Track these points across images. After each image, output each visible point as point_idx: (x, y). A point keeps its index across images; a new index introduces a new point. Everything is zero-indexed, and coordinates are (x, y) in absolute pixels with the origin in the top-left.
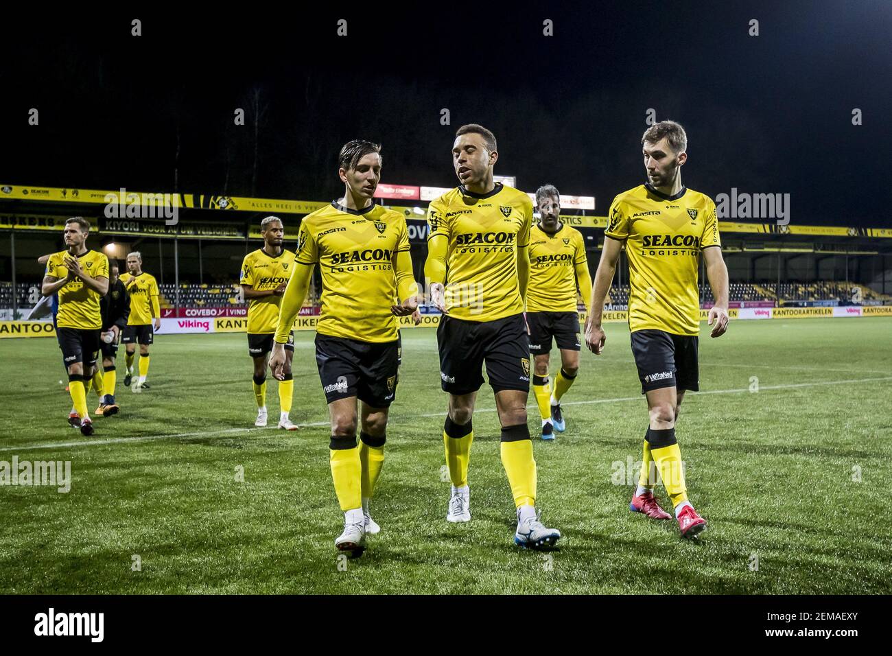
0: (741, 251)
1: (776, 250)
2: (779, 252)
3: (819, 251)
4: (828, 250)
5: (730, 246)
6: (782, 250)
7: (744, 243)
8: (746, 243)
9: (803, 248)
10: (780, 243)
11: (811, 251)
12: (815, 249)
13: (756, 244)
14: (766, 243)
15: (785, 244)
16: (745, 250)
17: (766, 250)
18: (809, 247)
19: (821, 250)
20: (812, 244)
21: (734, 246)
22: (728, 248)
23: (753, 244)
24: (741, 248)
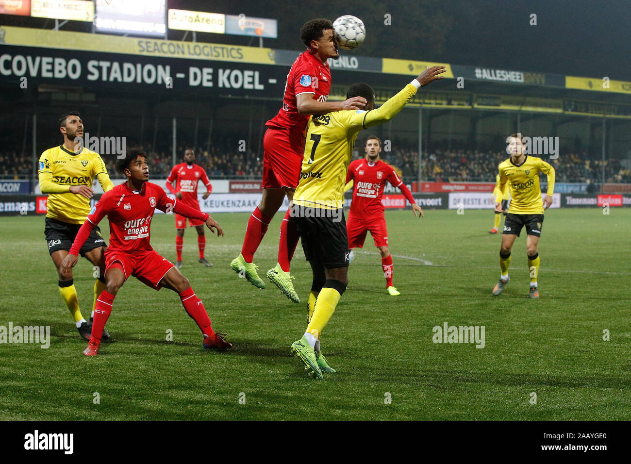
0: (470, 107)
1: (515, 108)
2: (519, 111)
3: (569, 113)
4: (580, 111)
5: (455, 100)
6: (525, 109)
7: (475, 96)
8: (478, 97)
9: (550, 106)
10: (521, 99)
11: (559, 111)
12: (565, 109)
13: (491, 98)
14: (503, 97)
15: (528, 99)
16: (476, 106)
17: (503, 107)
18: (557, 106)
19: (573, 111)
20: (560, 101)
21: (461, 100)
22: (453, 102)
23: (487, 98)
24: (471, 104)
